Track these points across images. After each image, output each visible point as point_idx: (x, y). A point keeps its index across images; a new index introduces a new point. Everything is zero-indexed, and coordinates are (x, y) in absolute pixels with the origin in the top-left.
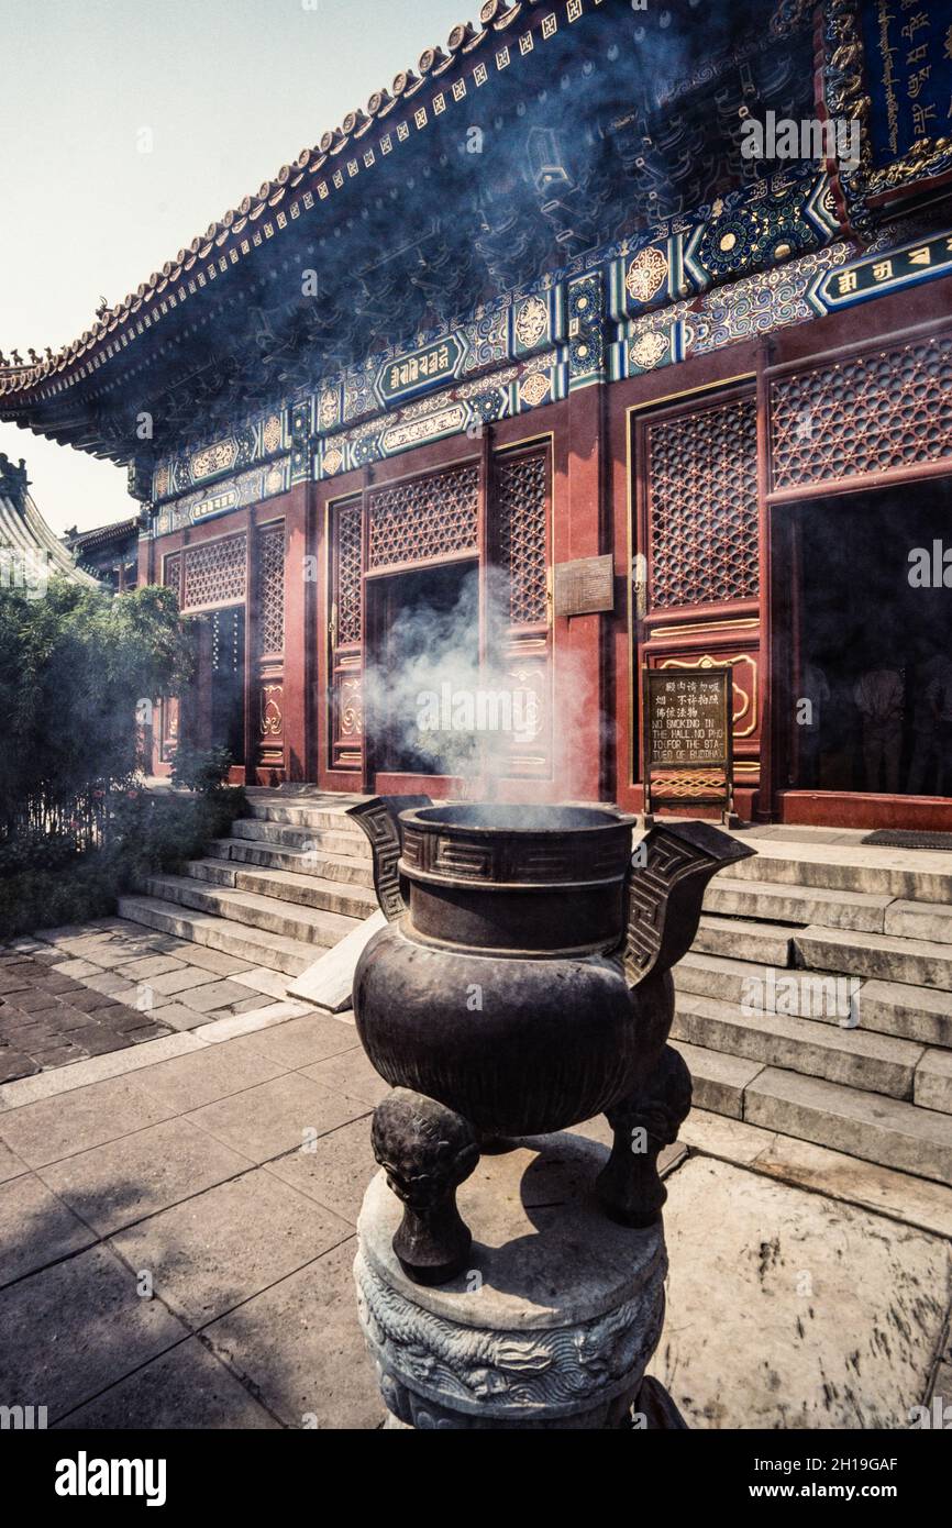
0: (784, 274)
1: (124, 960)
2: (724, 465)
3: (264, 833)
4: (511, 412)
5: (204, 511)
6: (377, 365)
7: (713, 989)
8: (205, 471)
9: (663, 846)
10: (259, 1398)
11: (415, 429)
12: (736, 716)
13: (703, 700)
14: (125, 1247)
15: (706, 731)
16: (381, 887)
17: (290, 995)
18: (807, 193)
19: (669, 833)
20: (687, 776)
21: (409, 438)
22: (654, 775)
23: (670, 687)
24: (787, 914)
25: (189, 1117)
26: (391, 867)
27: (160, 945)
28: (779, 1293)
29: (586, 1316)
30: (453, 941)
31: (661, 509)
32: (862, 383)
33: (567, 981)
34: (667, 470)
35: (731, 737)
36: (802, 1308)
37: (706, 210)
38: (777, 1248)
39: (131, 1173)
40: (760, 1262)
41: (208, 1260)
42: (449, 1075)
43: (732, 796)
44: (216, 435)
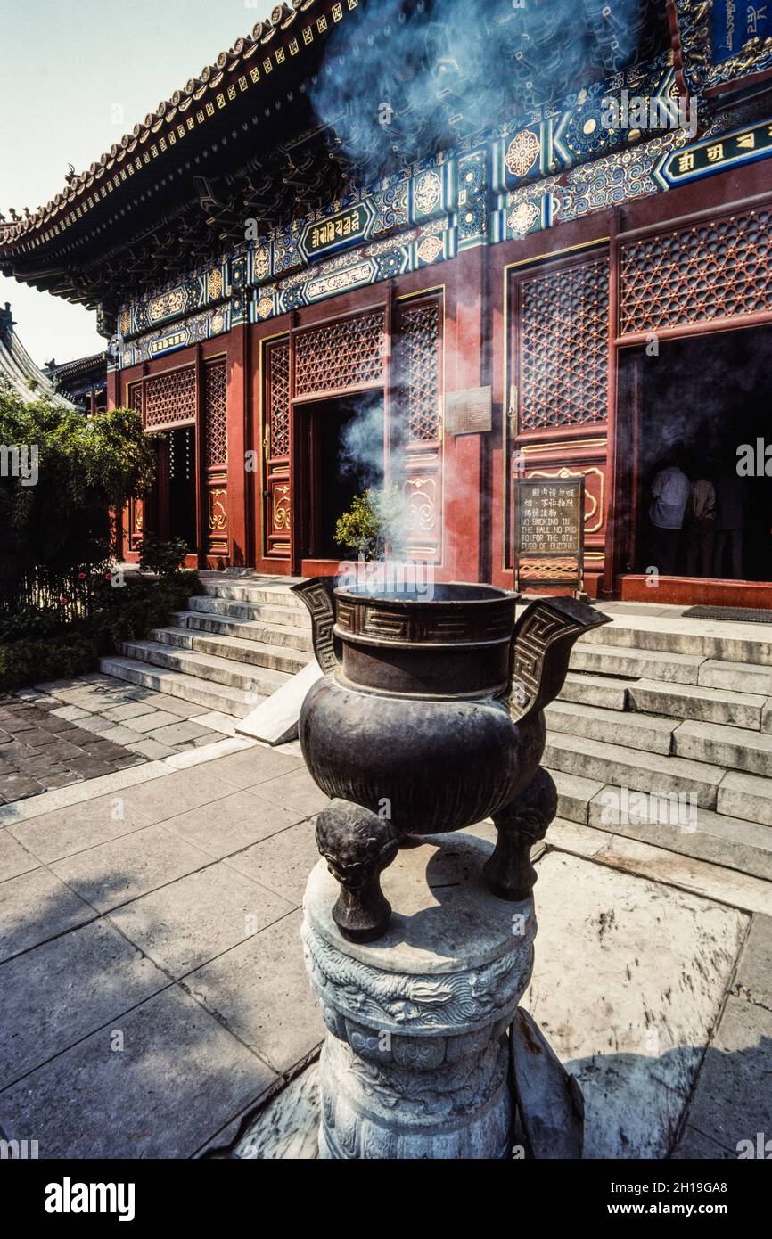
0: (635, 155)
1: (106, 706)
2: (582, 314)
3: (215, 606)
4: (410, 268)
5: (160, 347)
6: (301, 228)
7: (566, 727)
8: (160, 314)
9: (541, 614)
10: (226, 1027)
11: (332, 281)
12: (587, 516)
13: (562, 503)
14: (119, 920)
15: (563, 527)
16: (319, 647)
17: (238, 732)
18: (656, 85)
19: (546, 605)
20: (548, 563)
21: (327, 288)
22: (521, 562)
23: (535, 492)
24: (623, 670)
25: (164, 825)
26: (326, 631)
27: (133, 694)
28: (613, 949)
29: (477, 964)
30: (378, 687)
31: (530, 349)
32: (695, 247)
33: (467, 718)
34: (536, 317)
35: (582, 533)
36: (630, 958)
37: (572, 98)
38: (612, 917)
39: (120, 866)
40: (600, 927)
41: (183, 929)
42: (376, 789)
43: (583, 579)
44: (169, 284)
